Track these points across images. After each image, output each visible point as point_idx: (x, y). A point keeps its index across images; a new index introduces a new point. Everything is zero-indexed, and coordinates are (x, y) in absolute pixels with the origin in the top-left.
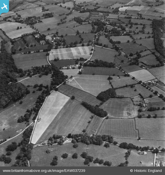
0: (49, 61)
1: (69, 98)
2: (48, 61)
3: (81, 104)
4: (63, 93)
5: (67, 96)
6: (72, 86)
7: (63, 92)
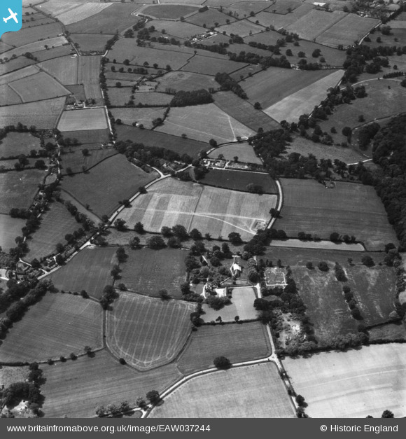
0: (278, 194)
1: (264, 111)
2: (281, 194)
3: (248, 99)
4: (273, 120)
5: (266, 115)
6: (248, 129)
7: (272, 123)
